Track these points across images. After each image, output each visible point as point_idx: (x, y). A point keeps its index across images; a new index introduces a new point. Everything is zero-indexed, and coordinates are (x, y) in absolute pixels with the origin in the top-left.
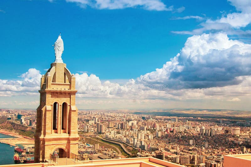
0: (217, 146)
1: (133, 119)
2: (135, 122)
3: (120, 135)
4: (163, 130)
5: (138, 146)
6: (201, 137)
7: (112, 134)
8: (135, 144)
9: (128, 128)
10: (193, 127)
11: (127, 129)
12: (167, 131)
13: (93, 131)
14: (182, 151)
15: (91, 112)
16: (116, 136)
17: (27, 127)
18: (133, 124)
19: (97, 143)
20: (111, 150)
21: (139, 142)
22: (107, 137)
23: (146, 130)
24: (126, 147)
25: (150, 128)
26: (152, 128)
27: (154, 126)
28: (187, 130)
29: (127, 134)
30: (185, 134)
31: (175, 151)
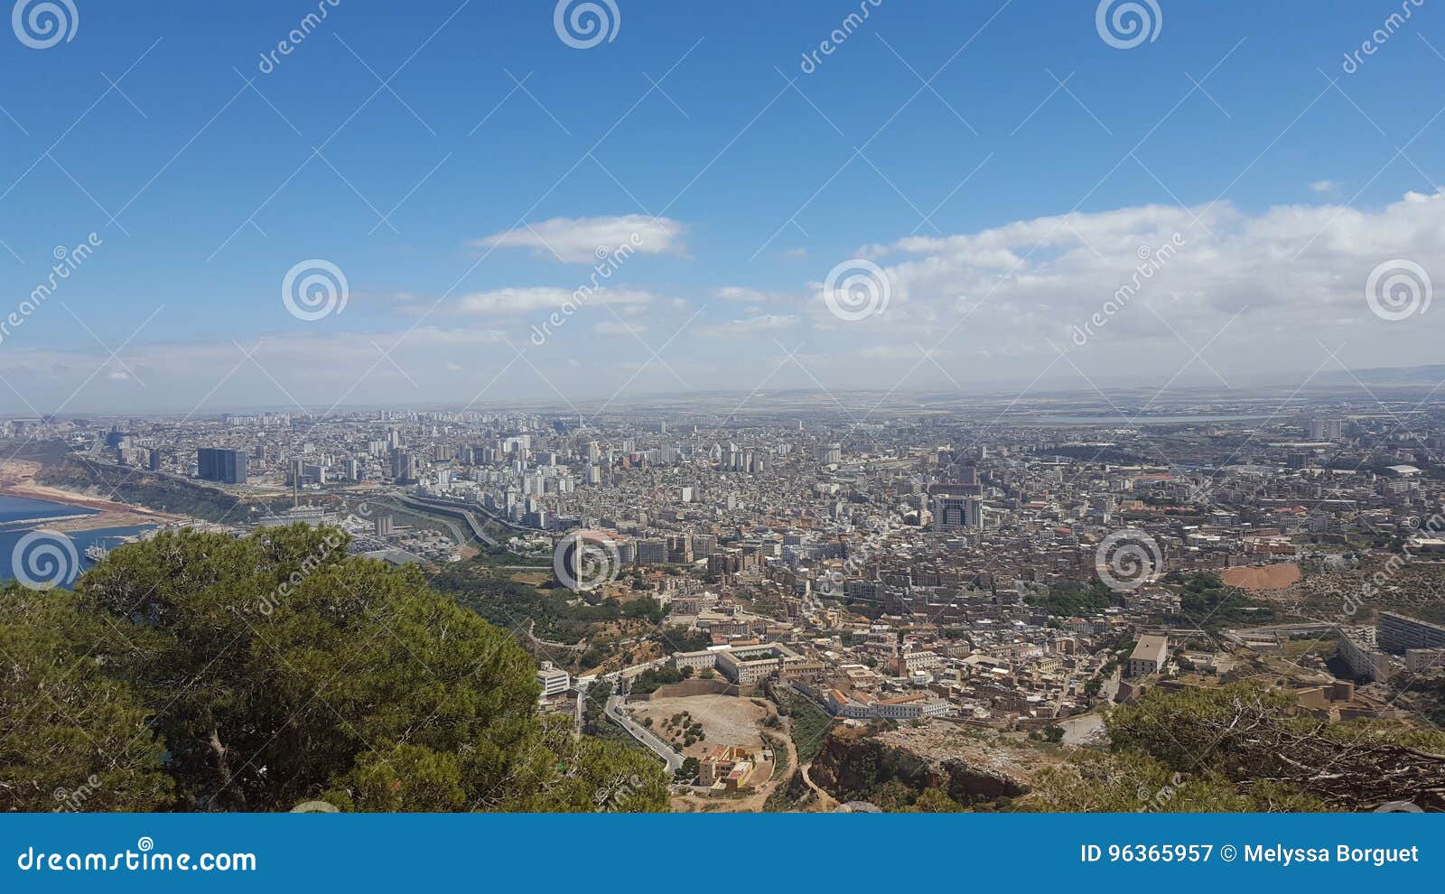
0: (765, 503)
1: (525, 429)
2: (524, 442)
3: (468, 483)
4: (611, 460)
5: (519, 517)
6: (723, 477)
7: (442, 483)
8: (509, 510)
9: (499, 459)
10: (704, 448)
11: (497, 464)
12: (620, 463)
13: (380, 474)
14: (653, 525)
15: (387, 413)
16: (453, 487)
17: (141, 476)
18: (515, 445)
19: (387, 512)
20: (434, 535)
21: (521, 505)
22: (422, 491)
23: (558, 461)
24: (481, 522)
25: (570, 456)
26: (578, 458)
27: (584, 450)
28: (683, 456)
29: (493, 478)
30: (676, 471)
31: (632, 524)
